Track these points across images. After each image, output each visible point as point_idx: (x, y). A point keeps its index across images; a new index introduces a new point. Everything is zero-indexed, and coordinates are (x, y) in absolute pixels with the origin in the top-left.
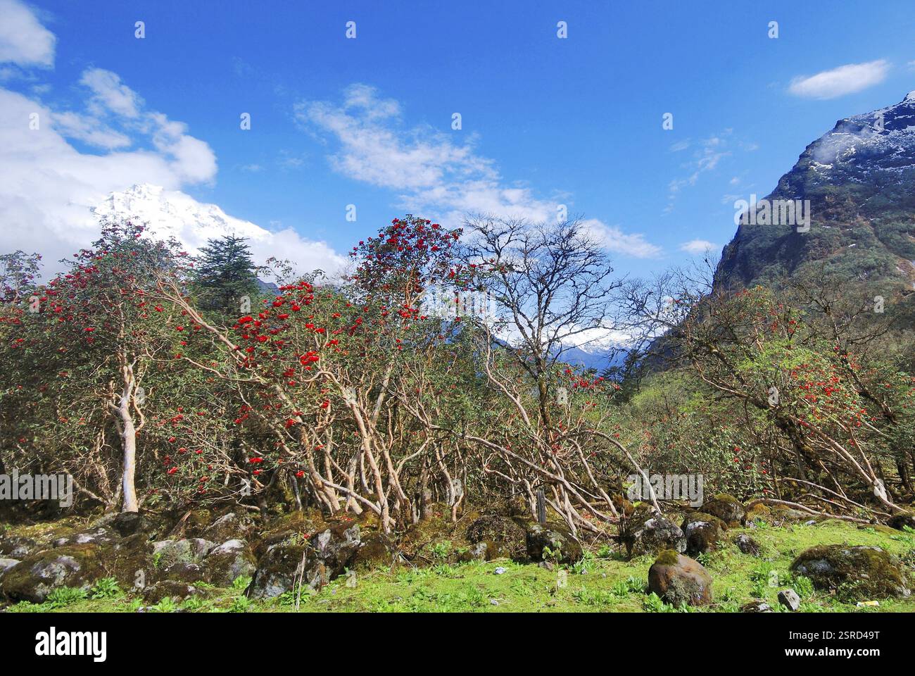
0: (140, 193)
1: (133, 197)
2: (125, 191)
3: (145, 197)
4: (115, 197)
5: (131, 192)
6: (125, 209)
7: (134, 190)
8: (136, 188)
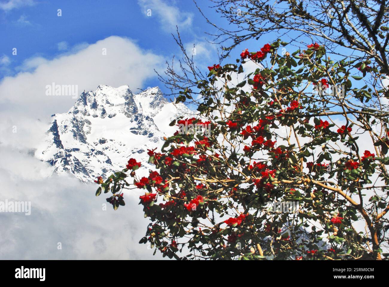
0: (95, 106)
1: (86, 117)
2: (72, 110)
3: (104, 112)
4: (59, 124)
5: (81, 108)
6: (77, 143)
7: (85, 104)
8: (88, 97)
